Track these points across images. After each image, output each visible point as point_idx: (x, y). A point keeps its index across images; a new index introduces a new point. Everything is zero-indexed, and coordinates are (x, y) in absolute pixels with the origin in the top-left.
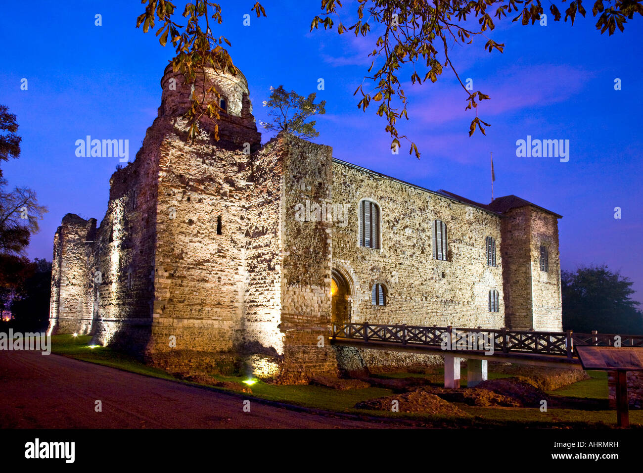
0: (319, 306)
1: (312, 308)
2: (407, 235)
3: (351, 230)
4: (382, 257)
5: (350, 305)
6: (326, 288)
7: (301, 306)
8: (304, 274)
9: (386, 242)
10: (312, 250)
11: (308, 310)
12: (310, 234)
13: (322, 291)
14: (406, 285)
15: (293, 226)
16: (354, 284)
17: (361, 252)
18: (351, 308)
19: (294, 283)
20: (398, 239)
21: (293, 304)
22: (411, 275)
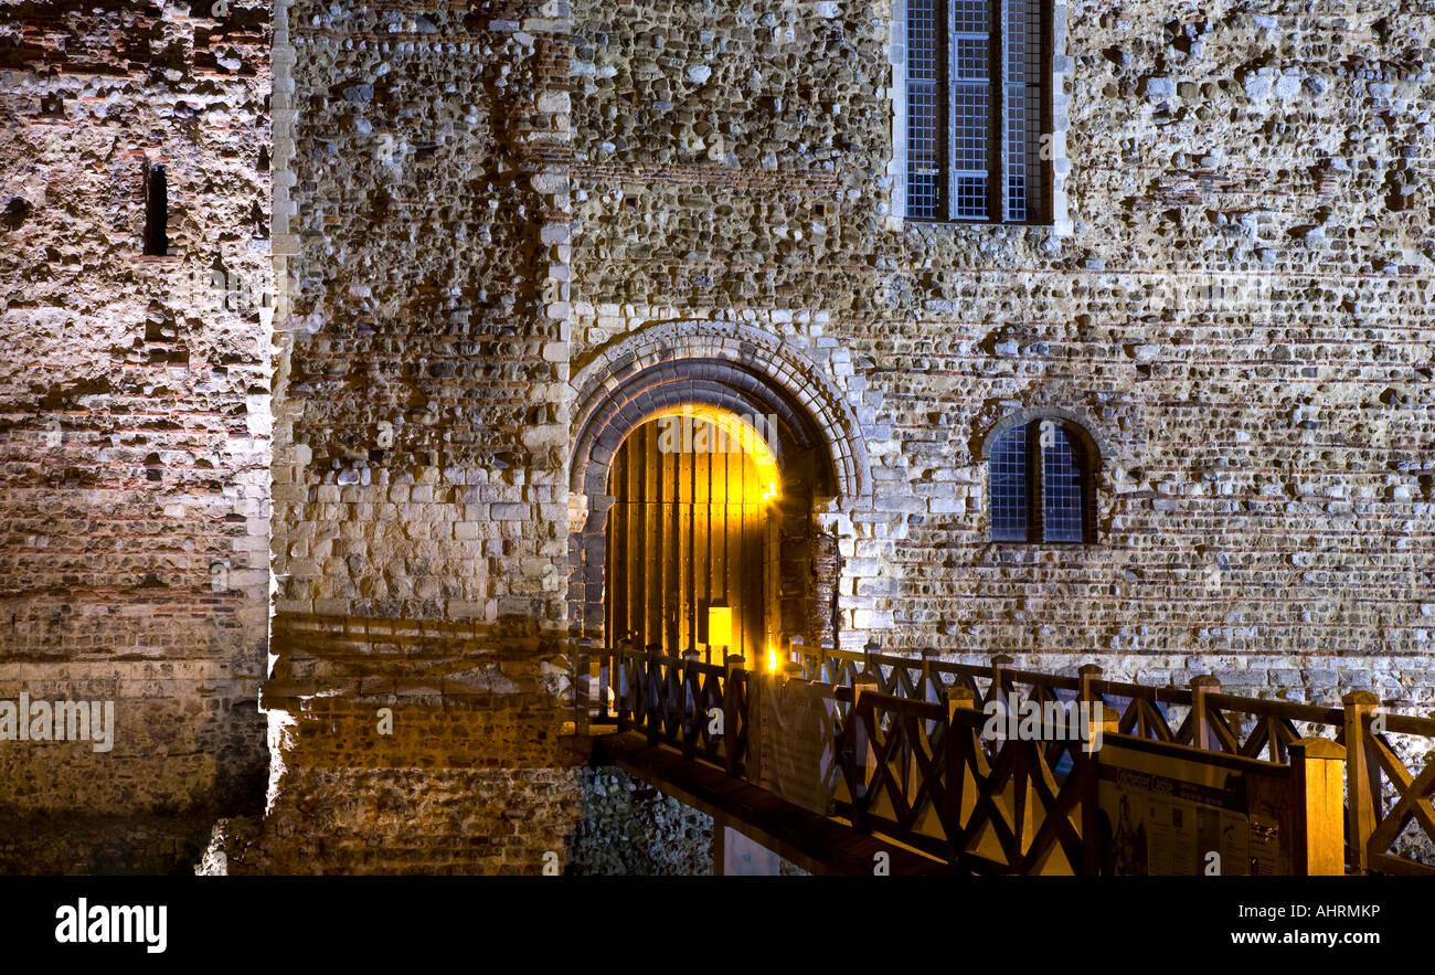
0: (494, 569)
1: (453, 582)
2: (1265, 111)
3: (840, 143)
4: (1065, 266)
5: (834, 550)
6: (537, 476)
7: (388, 576)
8: (408, 416)
9: (1099, 177)
10: (457, 291)
11: (425, 594)
12: (445, 213)
13: (514, 494)
14: (1254, 414)
15: (349, 185)
16: (856, 432)
17: (915, 257)
18: (842, 563)
19: (348, 463)
20: (1189, 146)
21: (340, 566)
22: (1292, 348)
